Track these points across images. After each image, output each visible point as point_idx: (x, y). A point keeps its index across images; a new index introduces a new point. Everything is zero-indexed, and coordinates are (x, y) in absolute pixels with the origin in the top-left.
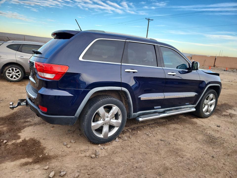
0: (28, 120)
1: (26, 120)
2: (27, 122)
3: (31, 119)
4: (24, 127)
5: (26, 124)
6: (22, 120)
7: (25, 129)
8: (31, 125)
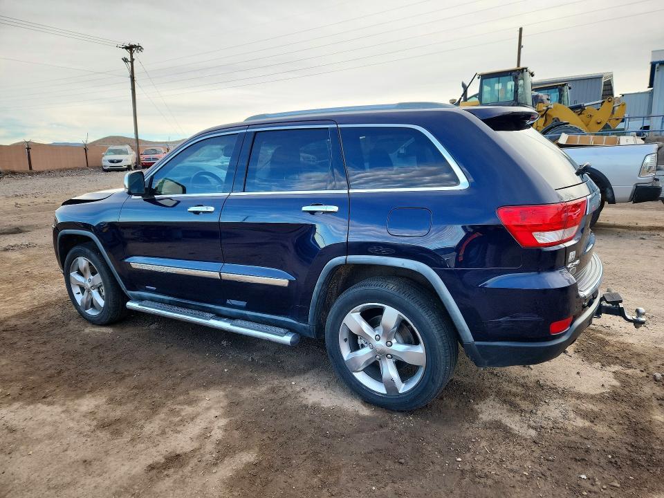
0: (581, 423)
1: (587, 424)
2: (585, 415)
3: (569, 419)
4: (600, 399)
5: (591, 406)
6: (601, 429)
7: (599, 391)
8: (579, 396)
